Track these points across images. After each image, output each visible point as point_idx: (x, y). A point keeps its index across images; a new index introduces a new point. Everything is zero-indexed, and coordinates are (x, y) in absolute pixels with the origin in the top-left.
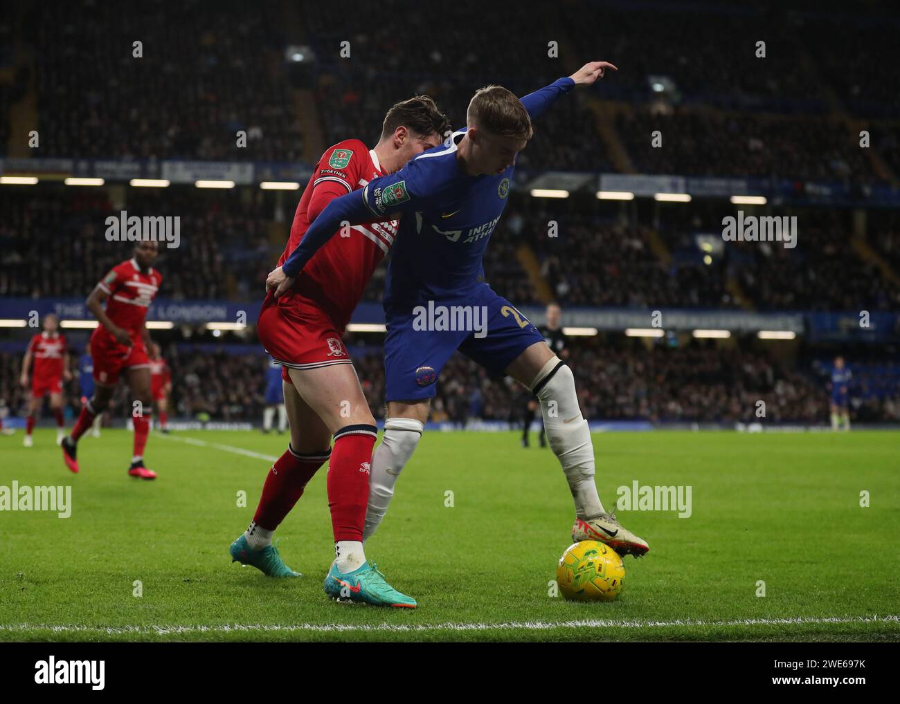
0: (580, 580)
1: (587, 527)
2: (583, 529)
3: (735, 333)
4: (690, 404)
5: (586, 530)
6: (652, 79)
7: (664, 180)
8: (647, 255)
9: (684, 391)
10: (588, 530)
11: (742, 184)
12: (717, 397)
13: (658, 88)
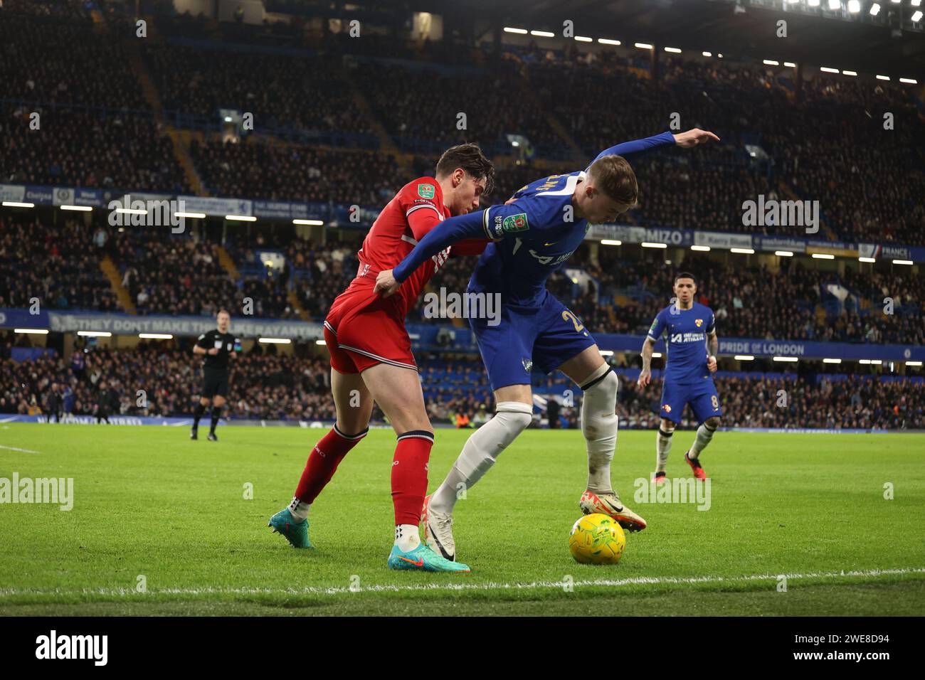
0: (599, 543)
1: (596, 499)
2: (592, 500)
3: (295, 341)
4: (257, 403)
5: (595, 502)
6: (223, 112)
7: (233, 203)
8: (216, 269)
9: (251, 391)
10: (597, 502)
11: (303, 208)
12: (280, 398)
13: (228, 119)
